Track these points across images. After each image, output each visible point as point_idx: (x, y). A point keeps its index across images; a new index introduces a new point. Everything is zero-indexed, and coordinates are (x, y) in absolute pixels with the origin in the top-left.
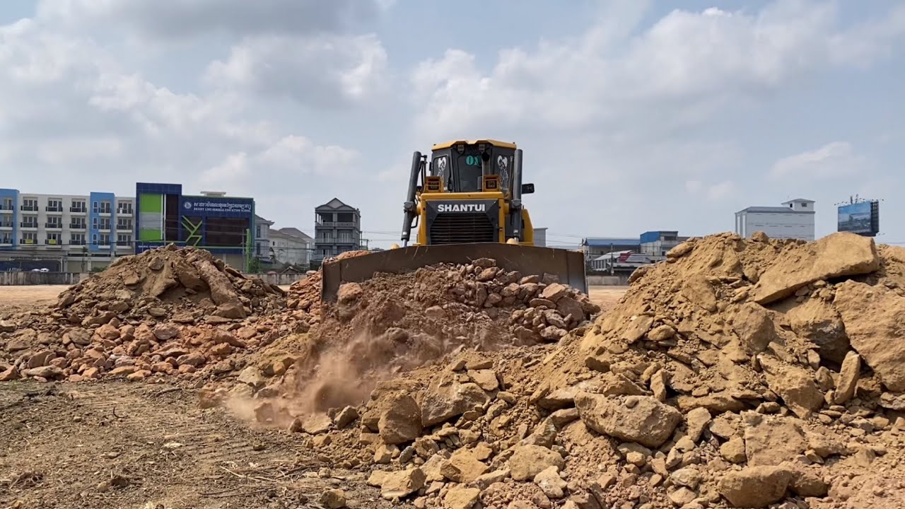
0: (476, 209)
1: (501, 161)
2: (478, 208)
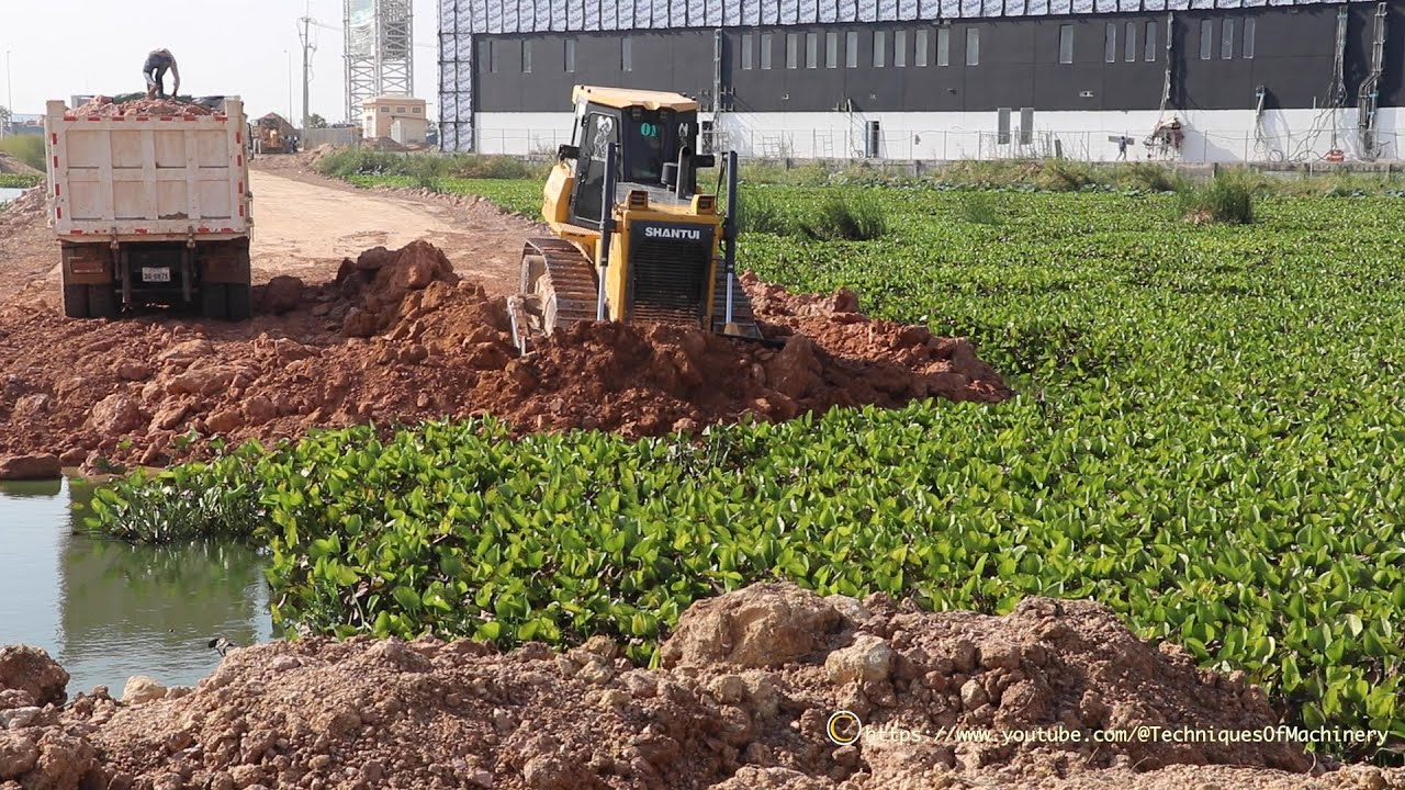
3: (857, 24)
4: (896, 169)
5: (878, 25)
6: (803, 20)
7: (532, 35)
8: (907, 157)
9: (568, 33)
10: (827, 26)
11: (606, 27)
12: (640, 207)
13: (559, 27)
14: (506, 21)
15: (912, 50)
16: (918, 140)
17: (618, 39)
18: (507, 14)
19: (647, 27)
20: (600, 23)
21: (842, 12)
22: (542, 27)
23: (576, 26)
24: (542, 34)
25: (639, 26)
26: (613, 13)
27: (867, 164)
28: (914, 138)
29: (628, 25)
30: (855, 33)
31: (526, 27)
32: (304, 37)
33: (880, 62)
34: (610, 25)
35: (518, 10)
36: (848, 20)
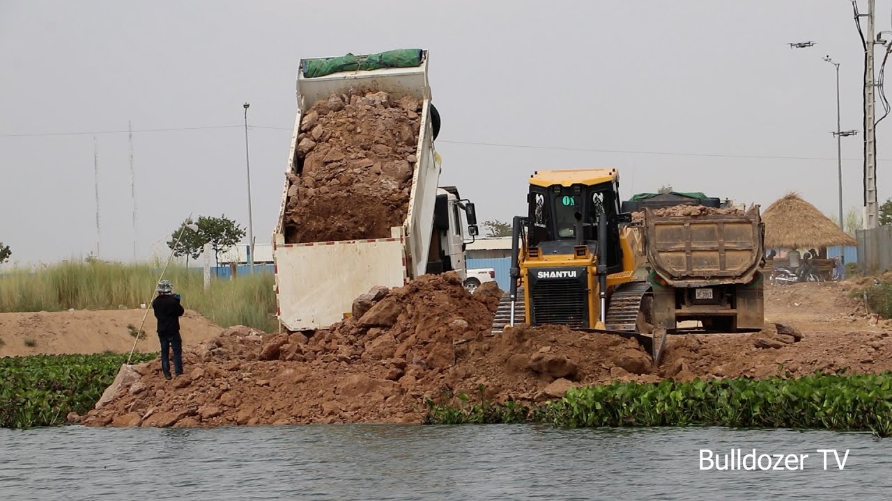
0: (569, 275)
1: (596, 198)
12: (536, 258)
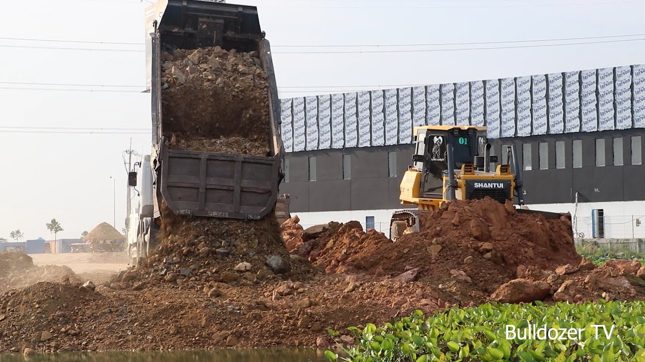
0: (498, 186)
1: (480, 141)
2: (499, 186)
3: (581, 134)
4: (620, 246)
5: (598, 134)
6: (536, 133)
7: (317, 152)
8: (629, 236)
9: (345, 150)
10: (557, 136)
11: (375, 144)
12: (469, 173)
13: (338, 145)
14: (295, 143)
15: (628, 153)
16: (638, 223)
17: (385, 153)
18: (297, 137)
19: (409, 142)
20: (371, 140)
21: (568, 125)
22: (325, 145)
23: (352, 144)
24: (324, 151)
25: (401, 142)
26: (381, 133)
27: (596, 243)
28: (635, 221)
29: (394, 142)
30: (581, 141)
31: (312, 146)
32: (128, 165)
33: (601, 161)
34: (379, 142)
35: (305, 133)
36: (573, 131)
